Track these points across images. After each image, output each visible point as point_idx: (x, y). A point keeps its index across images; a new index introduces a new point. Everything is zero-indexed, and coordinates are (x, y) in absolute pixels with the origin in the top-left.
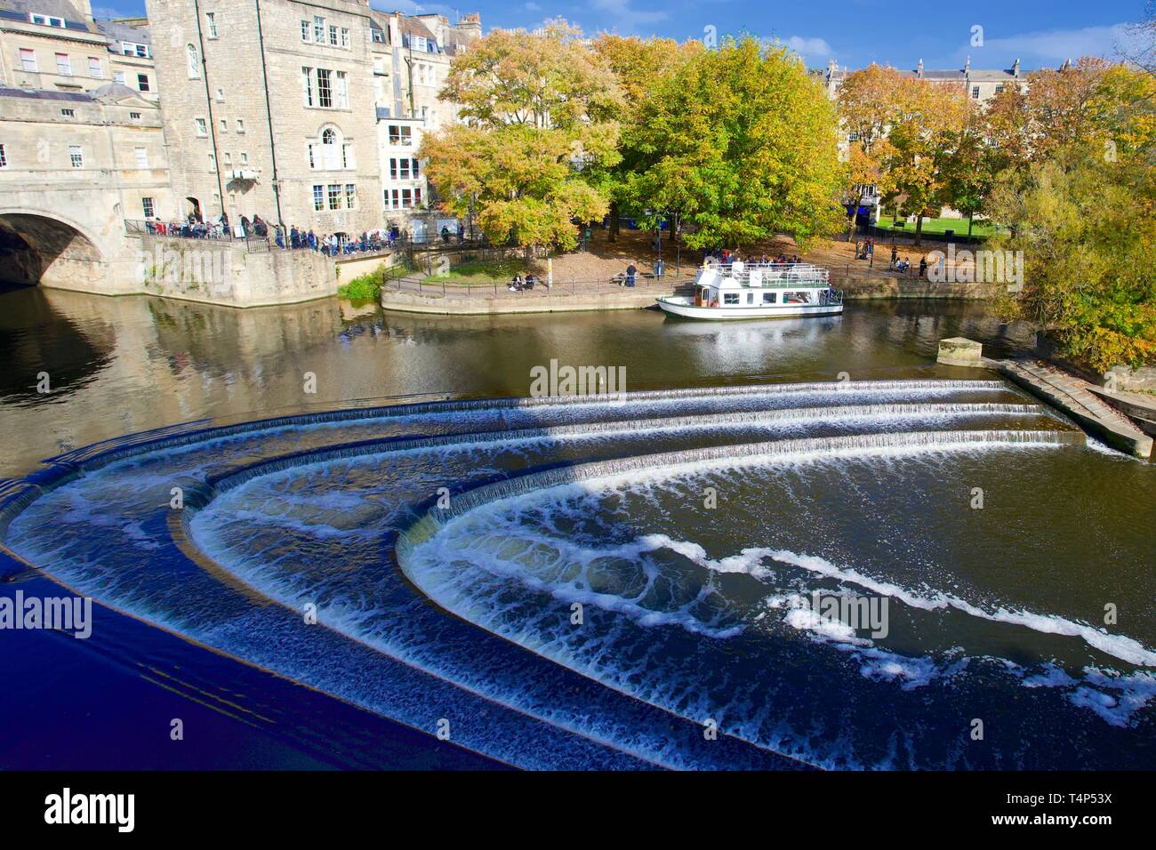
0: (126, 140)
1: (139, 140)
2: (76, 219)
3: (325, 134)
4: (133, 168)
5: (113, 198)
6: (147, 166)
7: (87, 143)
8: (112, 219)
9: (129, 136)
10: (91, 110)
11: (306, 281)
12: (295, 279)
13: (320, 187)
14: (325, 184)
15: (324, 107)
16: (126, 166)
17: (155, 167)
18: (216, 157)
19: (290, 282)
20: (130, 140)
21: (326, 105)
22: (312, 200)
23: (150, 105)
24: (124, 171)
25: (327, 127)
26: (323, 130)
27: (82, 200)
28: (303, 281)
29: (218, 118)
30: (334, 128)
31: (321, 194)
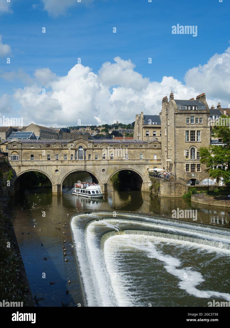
0: (152, 152)
1: (155, 152)
2: (139, 172)
3: (191, 149)
4: (152, 159)
5: (147, 167)
6: (156, 159)
7: (144, 153)
8: (146, 172)
9: (153, 151)
10: (146, 145)
11: (178, 192)
12: (175, 190)
13: (189, 165)
14: (190, 164)
15: (192, 141)
16: (151, 159)
17: (158, 159)
18: (167, 156)
19: (173, 191)
20: (153, 152)
21: (193, 141)
22: (185, 168)
23: (159, 143)
24: (151, 160)
25: (192, 147)
26: (191, 148)
27: (141, 167)
28: (177, 192)
29: (168, 146)
30: (194, 147)
31: (188, 167)
